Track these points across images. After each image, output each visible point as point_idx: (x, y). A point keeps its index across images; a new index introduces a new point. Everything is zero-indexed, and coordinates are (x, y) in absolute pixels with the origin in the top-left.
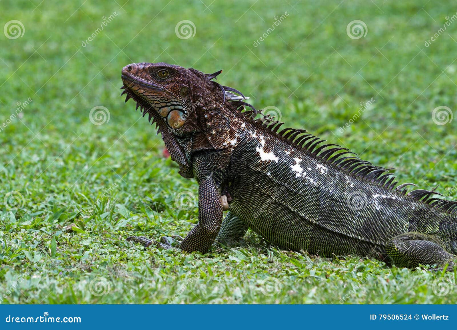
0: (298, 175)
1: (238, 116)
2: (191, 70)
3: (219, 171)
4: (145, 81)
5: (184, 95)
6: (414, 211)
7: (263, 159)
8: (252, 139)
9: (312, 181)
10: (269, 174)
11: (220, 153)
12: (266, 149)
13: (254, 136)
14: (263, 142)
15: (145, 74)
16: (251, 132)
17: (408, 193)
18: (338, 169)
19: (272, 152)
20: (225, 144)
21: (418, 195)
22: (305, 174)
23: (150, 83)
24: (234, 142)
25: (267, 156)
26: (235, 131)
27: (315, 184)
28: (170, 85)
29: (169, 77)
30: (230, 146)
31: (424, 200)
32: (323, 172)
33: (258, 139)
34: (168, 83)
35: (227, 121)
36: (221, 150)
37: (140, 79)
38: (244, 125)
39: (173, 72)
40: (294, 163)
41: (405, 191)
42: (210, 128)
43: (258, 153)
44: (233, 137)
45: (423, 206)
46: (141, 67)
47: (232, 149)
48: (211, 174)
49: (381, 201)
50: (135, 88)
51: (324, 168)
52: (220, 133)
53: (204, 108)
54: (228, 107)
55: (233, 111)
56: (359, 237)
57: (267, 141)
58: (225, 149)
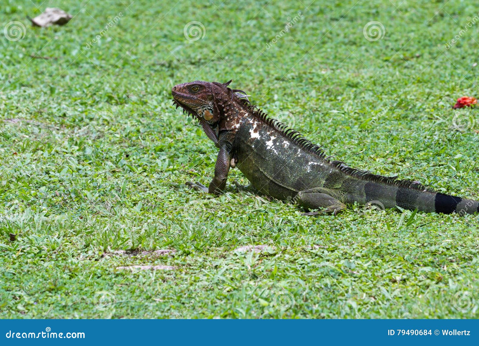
0: (268, 148)
1: (244, 109)
2: (214, 83)
3: (229, 143)
4: (185, 95)
5: (210, 100)
6: (331, 174)
7: (252, 137)
8: (249, 124)
9: (275, 151)
10: (253, 146)
11: (230, 132)
12: (255, 131)
13: (251, 122)
14: (255, 126)
15: (184, 90)
16: (250, 119)
17: (331, 162)
18: (296, 145)
19: (258, 132)
20: (233, 127)
21: (336, 164)
22: (273, 147)
23: (188, 95)
24: (238, 126)
25: (255, 135)
26: (240, 119)
27: (277, 154)
28: (201, 95)
29: (199, 90)
30: (235, 128)
31: (339, 167)
32: (286, 146)
33: (253, 124)
34: (199, 94)
35: (237, 112)
36: (231, 131)
37: (182, 94)
38: (247, 115)
39: (201, 86)
40: (269, 140)
41: (329, 161)
42: (227, 117)
43: (250, 133)
44: (238, 122)
45: (337, 171)
46: (182, 86)
47: (236, 130)
48: (225, 146)
49: (313, 167)
50: (180, 100)
51: (288, 143)
52: (231, 120)
53: (223, 106)
54: (238, 103)
55: (241, 105)
56: (292, 189)
57: (258, 125)
58: (232, 130)
